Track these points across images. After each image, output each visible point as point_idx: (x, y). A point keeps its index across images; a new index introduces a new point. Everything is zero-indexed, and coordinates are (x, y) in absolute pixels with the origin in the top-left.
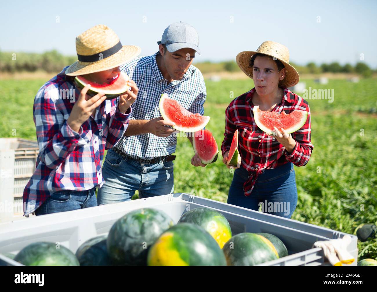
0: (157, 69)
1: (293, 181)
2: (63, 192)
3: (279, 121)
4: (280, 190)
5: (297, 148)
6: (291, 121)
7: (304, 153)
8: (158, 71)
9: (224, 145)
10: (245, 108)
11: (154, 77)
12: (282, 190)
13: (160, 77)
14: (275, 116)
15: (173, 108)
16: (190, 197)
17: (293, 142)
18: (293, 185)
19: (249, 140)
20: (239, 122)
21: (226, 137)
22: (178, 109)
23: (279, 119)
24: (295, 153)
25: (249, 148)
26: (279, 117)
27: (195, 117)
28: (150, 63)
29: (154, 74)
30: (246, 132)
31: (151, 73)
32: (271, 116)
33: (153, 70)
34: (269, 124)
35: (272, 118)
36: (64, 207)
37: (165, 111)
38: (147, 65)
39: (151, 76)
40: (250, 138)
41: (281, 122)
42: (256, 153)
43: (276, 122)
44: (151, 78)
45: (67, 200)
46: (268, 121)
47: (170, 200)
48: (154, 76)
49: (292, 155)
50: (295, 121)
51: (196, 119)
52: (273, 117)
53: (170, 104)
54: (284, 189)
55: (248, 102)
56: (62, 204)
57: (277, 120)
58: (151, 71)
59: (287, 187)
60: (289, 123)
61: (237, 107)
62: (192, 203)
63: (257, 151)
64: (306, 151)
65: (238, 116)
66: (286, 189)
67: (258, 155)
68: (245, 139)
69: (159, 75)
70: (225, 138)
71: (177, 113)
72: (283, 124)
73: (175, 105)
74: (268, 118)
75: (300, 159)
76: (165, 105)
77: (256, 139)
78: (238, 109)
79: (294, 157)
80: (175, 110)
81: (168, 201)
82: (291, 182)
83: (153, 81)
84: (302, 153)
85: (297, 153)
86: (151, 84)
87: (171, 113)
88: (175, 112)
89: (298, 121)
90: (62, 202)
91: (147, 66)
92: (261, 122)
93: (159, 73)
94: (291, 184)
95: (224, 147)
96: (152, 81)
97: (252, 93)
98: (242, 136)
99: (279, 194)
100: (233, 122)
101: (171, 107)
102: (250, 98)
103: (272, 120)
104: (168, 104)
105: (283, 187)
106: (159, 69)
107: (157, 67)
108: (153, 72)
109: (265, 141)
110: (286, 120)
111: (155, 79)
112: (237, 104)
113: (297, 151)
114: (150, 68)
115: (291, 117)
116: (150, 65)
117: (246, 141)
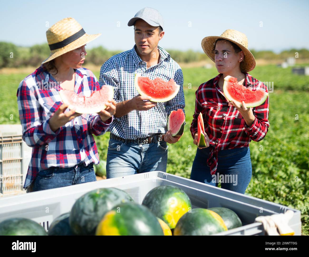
0: (136, 54)
1: (248, 157)
2: (47, 170)
3: (243, 94)
4: (237, 165)
5: (255, 123)
6: (253, 97)
7: (261, 129)
8: (137, 56)
9: (192, 127)
10: (212, 90)
11: (135, 63)
12: (239, 165)
13: (139, 60)
14: (242, 89)
15: (147, 84)
16: (164, 175)
17: (253, 117)
18: (248, 161)
19: (214, 118)
20: (206, 103)
21: (195, 119)
22: (151, 84)
23: (244, 92)
24: (254, 128)
25: (213, 125)
26: (245, 91)
27: (166, 88)
28: (131, 53)
29: (135, 60)
30: (212, 111)
31: (132, 60)
32: (238, 88)
33: (133, 57)
34: (234, 94)
35: (238, 90)
36: (48, 183)
37: (140, 87)
38: (129, 54)
39: (132, 62)
40: (215, 116)
41: (245, 95)
42: (218, 129)
43: (240, 95)
44: (132, 64)
45: (51, 177)
46: (234, 91)
47: (147, 178)
48: (134, 61)
49: (251, 128)
50: (256, 98)
51: (168, 90)
52: (240, 89)
53: (143, 81)
54: (240, 165)
55: (215, 84)
56: (46, 180)
57: (242, 93)
58: (132, 59)
59: (243, 162)
60: (250, 99)
61: (205, 90)
62: (166, 180)
63: (220, 128)
64: (263, 128)
65: (205, 98)
66: (242, 165)
67: (220, 131)
68: (211, 117)
69: (138, 59)
70: (193, 120)
71: (150, 87)
72: (246, 98)
73: (147, 81)
74: (235, 89)
75: (256, 134)
76: (139, 83)
77: (221, 117)
78: (206, 92)
79: (252, 130)
80: (148, 85)
81: (145, 178)
82: (247, 159)
83: (135, 66)
84: (260, 128)
85: (256, 128)
86: (133, 68)
87: (146, 89)
88: (148, 87)
89: (259, 100)
90: (46, 178)
91: (129, 56)
92: (228, 90)
93: (137, 57)
94: (246, 160)
95: (193, 129)
96: (133, 66)
97: (219, 78)
98: (208, 115)
99: (236, 169)
100: (201, 103)
101: (144, 84)
102: (216, 81)
103: (238, 91)
104: (142, 82)
105: (240, 163)
106: (137, 55)
107: (136, 53)
108: (134, 59)
109: (229, 118)
110: (249, 95)
111: (136, 64)
112: (205, 87)
113: (255, 125)
114: (131, 56)
115: (254, 94)
116: (131, 55)
117: (212, 119)
